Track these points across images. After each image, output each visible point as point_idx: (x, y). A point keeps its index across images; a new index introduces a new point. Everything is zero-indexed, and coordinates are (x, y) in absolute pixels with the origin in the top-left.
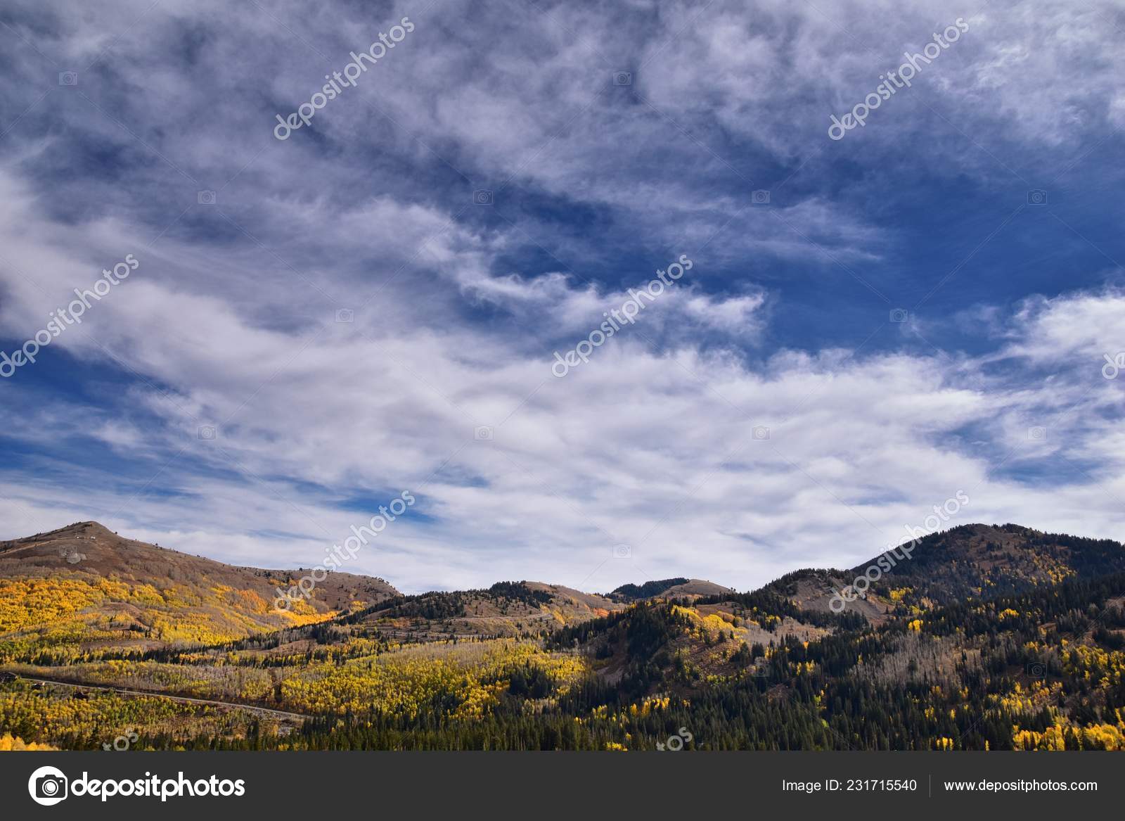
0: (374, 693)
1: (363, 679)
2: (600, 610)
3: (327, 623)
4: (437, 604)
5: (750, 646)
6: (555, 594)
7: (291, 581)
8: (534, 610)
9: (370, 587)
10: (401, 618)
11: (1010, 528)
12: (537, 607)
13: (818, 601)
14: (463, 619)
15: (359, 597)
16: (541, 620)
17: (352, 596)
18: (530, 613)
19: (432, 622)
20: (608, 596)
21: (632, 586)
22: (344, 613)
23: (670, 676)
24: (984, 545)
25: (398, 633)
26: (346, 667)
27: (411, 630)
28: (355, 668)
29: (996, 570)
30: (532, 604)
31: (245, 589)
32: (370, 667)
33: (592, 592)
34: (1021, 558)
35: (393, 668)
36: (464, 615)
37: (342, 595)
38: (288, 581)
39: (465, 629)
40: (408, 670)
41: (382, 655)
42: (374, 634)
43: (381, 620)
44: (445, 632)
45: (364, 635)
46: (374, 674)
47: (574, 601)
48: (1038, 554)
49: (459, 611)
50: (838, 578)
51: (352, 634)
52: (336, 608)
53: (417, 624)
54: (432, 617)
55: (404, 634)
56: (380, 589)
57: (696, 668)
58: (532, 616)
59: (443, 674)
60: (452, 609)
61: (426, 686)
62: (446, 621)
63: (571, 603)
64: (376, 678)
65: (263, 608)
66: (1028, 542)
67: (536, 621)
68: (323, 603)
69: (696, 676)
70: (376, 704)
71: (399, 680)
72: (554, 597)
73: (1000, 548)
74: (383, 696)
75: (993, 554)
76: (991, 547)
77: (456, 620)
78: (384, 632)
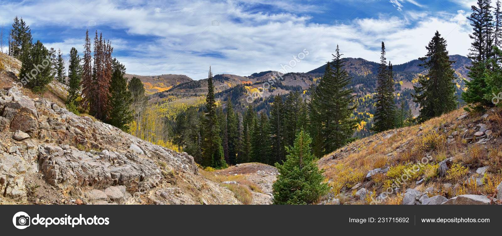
0: (167, 113)
1: (164, 109)
2: (244, 82)
3: (163, 92)
4: (193, 84)
5: (259, 98)
6: (231, 78)
7: (160, 78)
8: (222, 83)
9: (182, 78)
10: (183, 89)
11: (360, 59)
12: (223, 82)
13: (290, 82)
14: (200, 88)
15: (179, 81)
16: (223, 87)
17: (177, 81)
18: (220, 85)
19: (191, 90)
20: (249, 77)
21: (256, 73)
22: (174, 86)
23: (238, 107)
24: (350, 64)
25: (182, 94)
26: (160, 106)
27: (185, 92)
28: (162, 106)
29: (351, 71)
30: (221, 82)
31: (147, 82)
32: (166, 106)
33: (243, 76)
34: (359, 68)
35: (172, 106)
36: (200, 87)
37: (174, 81)
38: (159, 78)
39: (200, 91)
40: (175, 106)
41: (170, 103)
42: (175, 94)
43: (178, 90)
44: (194, 92)
45: (173, 95)
46: (167, 108)
47: (236, 79)
48: (364, 67)
49: (199, 86)
50: (298, 75)
51: (169, 95)
52: (172, 85)
53: (187, 90)
54: (191, 88)
55: (183, 94)
56: (185, 78)
57: (244, 104)
58: (221, 85)
59: (184, 107)
60: (197, 85)
61: (179, 111)
62: (195, 89)
63: (235, 80)
64: (167, 109)
65: (152, 87)
66: (362, 64)
67: (222, 87)
68: (169, 84)
69: (244, 107)
70: (166, 116)
71: (172, 109)
72: (230, 79)
73: (354, 65)
74: (168, 113)
75: (351, 67)
76: (351, 65)
77: (198, 89)
78: (178, 93)
